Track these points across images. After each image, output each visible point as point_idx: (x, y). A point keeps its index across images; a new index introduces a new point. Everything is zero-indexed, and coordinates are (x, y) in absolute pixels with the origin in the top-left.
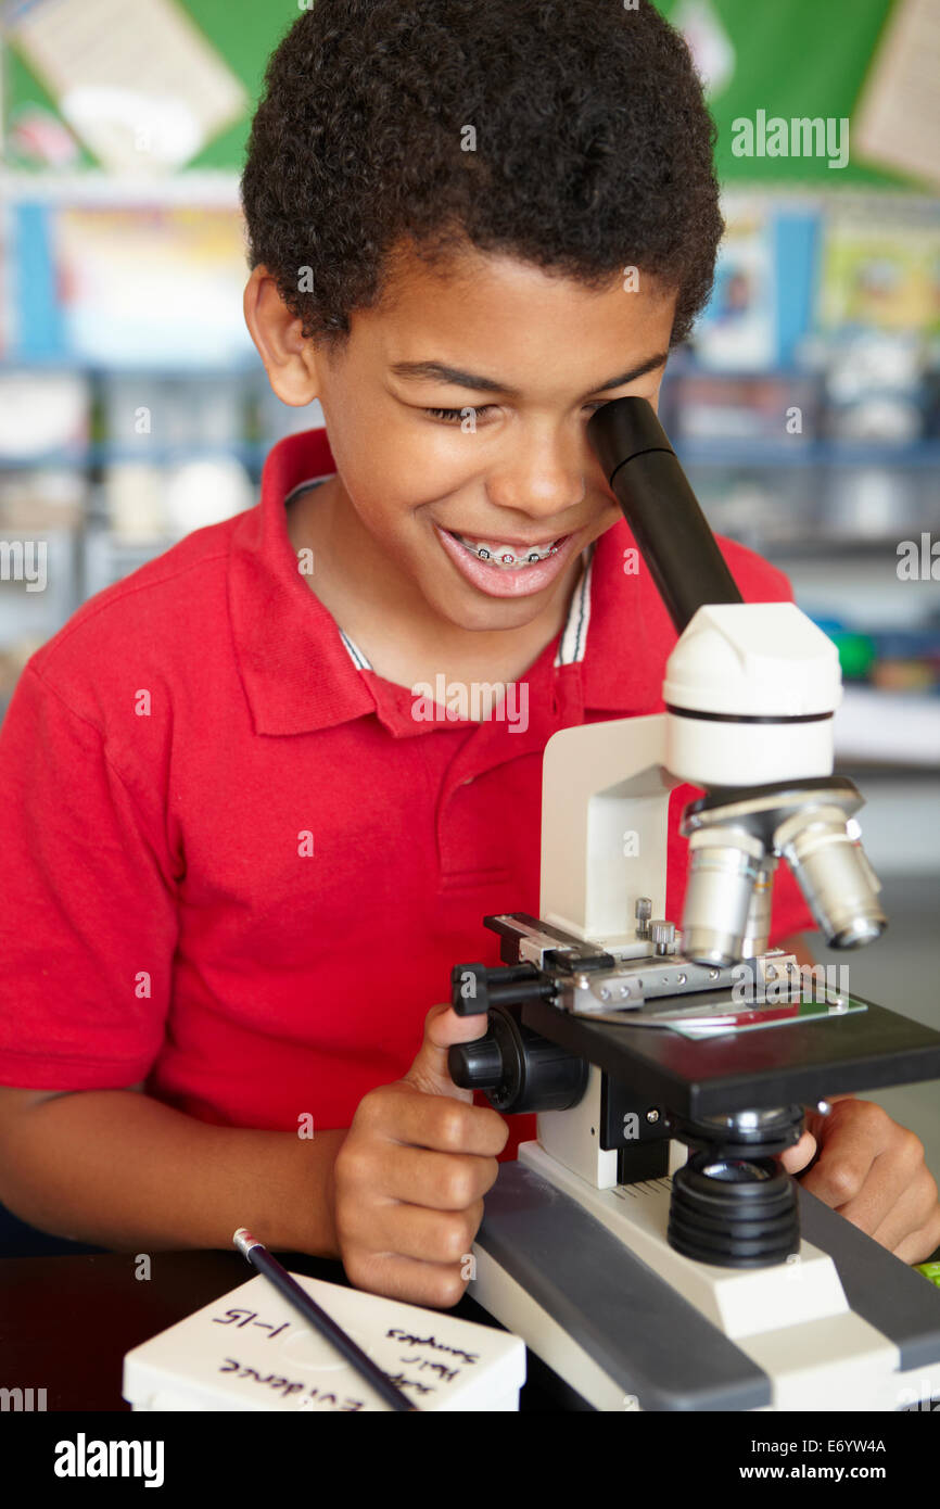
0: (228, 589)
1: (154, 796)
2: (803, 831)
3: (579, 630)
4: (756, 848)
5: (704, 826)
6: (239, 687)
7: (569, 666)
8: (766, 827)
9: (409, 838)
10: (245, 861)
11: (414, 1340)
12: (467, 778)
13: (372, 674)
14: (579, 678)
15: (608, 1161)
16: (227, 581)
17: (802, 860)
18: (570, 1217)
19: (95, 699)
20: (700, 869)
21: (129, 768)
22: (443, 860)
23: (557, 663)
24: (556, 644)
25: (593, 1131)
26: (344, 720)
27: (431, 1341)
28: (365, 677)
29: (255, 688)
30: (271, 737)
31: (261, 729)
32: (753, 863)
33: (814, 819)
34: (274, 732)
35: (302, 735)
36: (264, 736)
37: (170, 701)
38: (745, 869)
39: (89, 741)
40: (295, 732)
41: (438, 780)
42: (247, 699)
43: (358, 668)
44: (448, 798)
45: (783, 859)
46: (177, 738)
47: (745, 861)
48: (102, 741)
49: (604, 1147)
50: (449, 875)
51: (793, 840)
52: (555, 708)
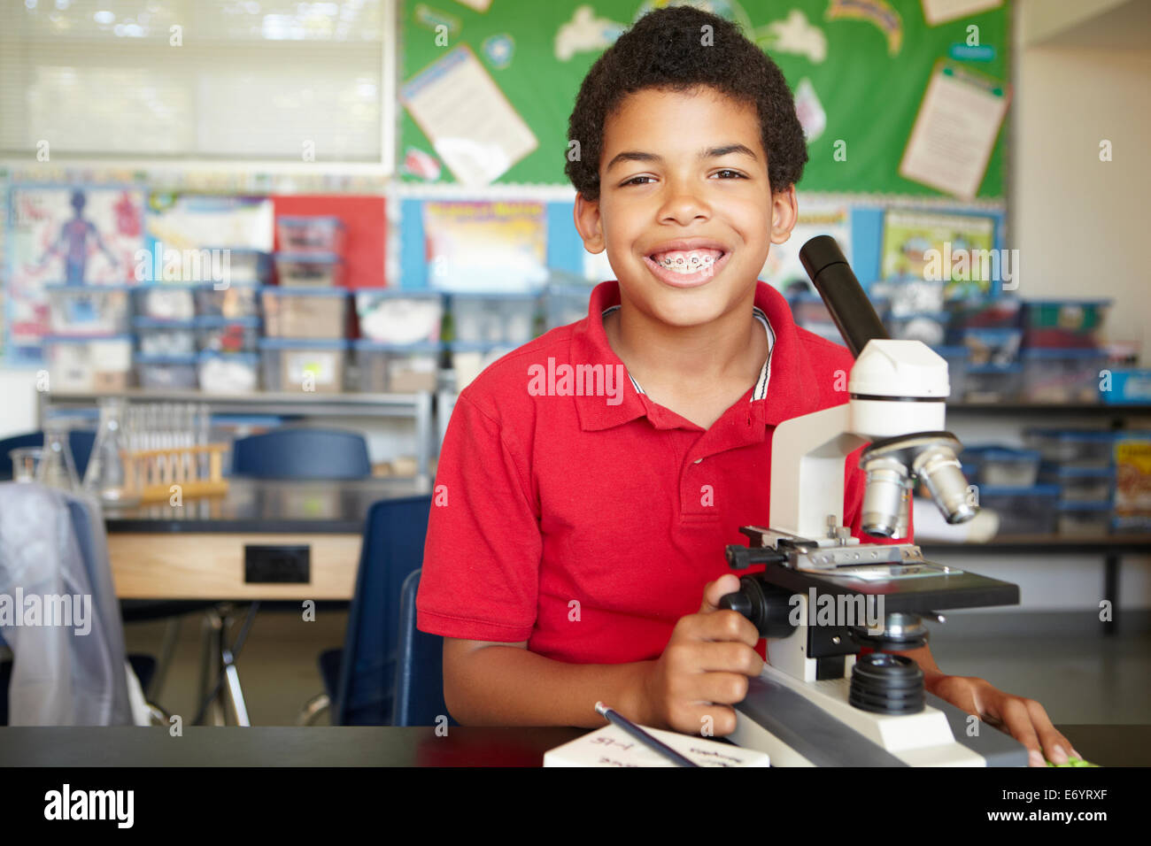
0: (570, 355)
1: (525, 461)
2: (929, 460)
3: (765, 383)
4: (904, 470)
5: (874, 458)
6: (573, 405)
7: (758, 401)
8: (909, 458)
9: (664, 493)
10: (572, 500)
11: (705, 753)
12: (697, 459)
13: (645, 396)
14: (763, 407)
15: (811, 665)
16: (569, 351)
17: (930, 476)
18: (790, 698)
19: (496, 407)
20: (872, 481)
21: (513, 444)
22: (683, 506)
23: (751, 400)
24: (752, 391)
25: (802, 649)
26: (629, 420)
27: (716, 754)
28: (642, 397)
29: (582, 406)
30: (590, 432)
31: (584, 428)
32: (903, 479)
33: (936, 453)
34: (592, 429)
35: (606, 430)
36: (586, 431)
37: (535, 409)
38: (898, 481)
39: (494, 431)
40: (602, 429)
41: (681, 460)
42: (577, 412)
43: (638, 392)
44: (686, 468)
45: (919, 476)
46: (538, 429)
47: (898, 477)
48: (500, 429)
49: (809, 656)
50: (685, 515)
51: (924, 465)
52: (749, 423)
